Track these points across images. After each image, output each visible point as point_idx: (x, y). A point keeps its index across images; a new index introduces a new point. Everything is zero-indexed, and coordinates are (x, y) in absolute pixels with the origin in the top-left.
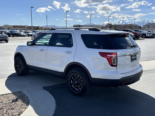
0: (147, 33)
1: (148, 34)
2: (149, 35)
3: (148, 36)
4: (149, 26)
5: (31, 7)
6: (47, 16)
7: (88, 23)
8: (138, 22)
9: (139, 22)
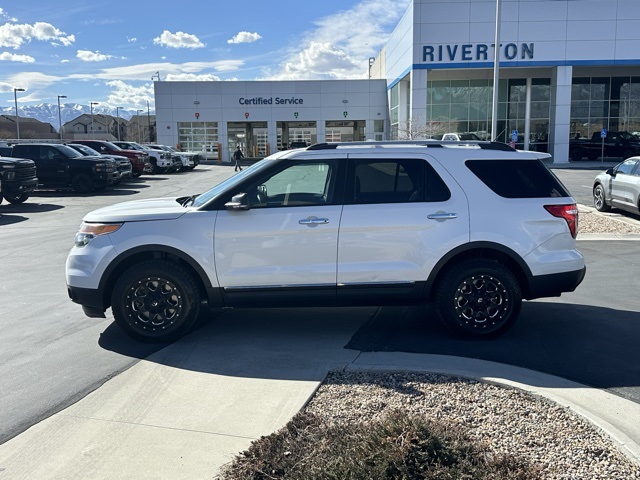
0: (160, 153)
1: (162, 157)
2: (166, 162)
3: (165, 165)
4: (86, 127)
8: (27, 109)
9: (32, 109)
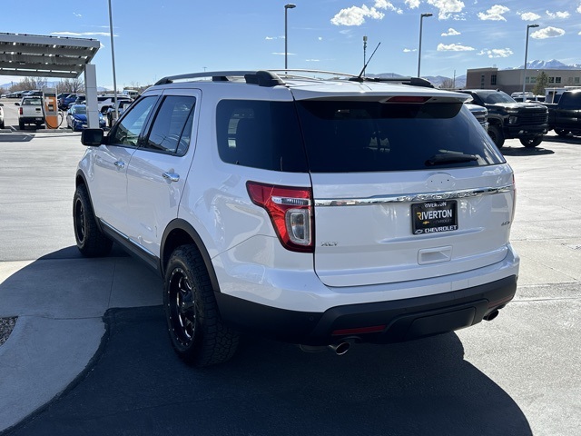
5: (287, 7)
6: (365, 39)
7: (535, 63)
